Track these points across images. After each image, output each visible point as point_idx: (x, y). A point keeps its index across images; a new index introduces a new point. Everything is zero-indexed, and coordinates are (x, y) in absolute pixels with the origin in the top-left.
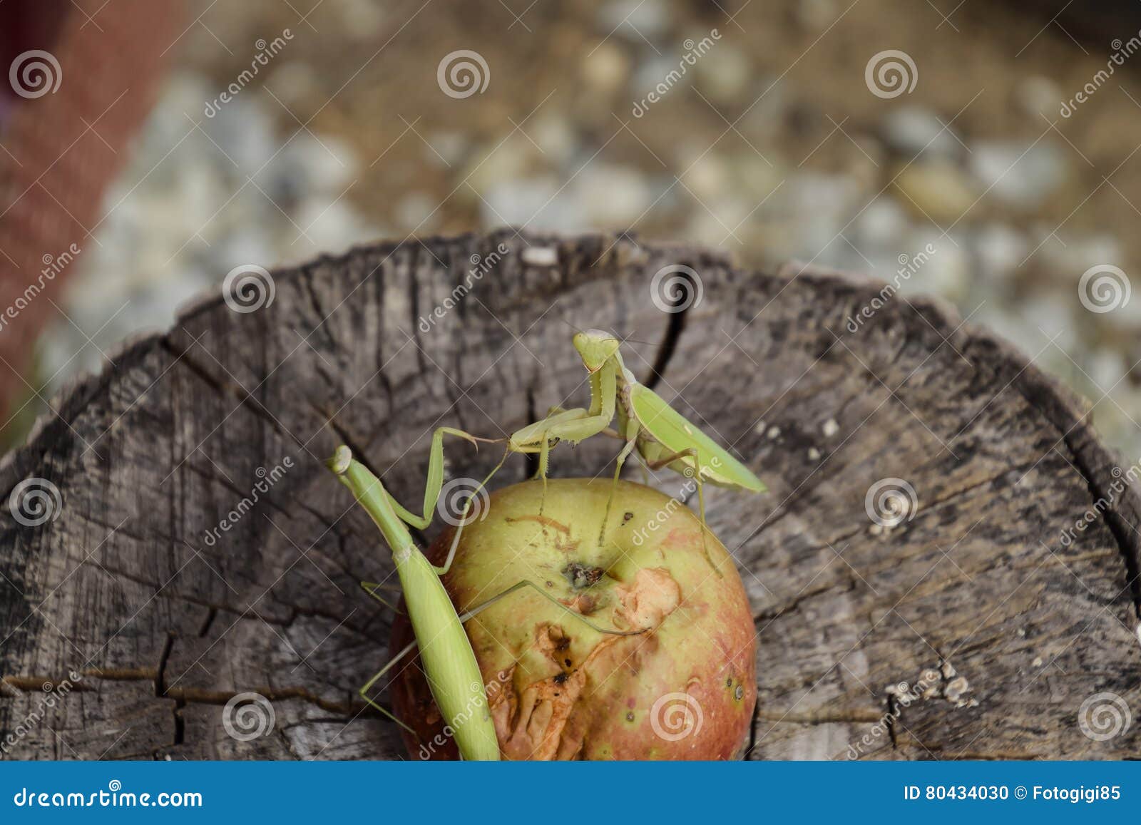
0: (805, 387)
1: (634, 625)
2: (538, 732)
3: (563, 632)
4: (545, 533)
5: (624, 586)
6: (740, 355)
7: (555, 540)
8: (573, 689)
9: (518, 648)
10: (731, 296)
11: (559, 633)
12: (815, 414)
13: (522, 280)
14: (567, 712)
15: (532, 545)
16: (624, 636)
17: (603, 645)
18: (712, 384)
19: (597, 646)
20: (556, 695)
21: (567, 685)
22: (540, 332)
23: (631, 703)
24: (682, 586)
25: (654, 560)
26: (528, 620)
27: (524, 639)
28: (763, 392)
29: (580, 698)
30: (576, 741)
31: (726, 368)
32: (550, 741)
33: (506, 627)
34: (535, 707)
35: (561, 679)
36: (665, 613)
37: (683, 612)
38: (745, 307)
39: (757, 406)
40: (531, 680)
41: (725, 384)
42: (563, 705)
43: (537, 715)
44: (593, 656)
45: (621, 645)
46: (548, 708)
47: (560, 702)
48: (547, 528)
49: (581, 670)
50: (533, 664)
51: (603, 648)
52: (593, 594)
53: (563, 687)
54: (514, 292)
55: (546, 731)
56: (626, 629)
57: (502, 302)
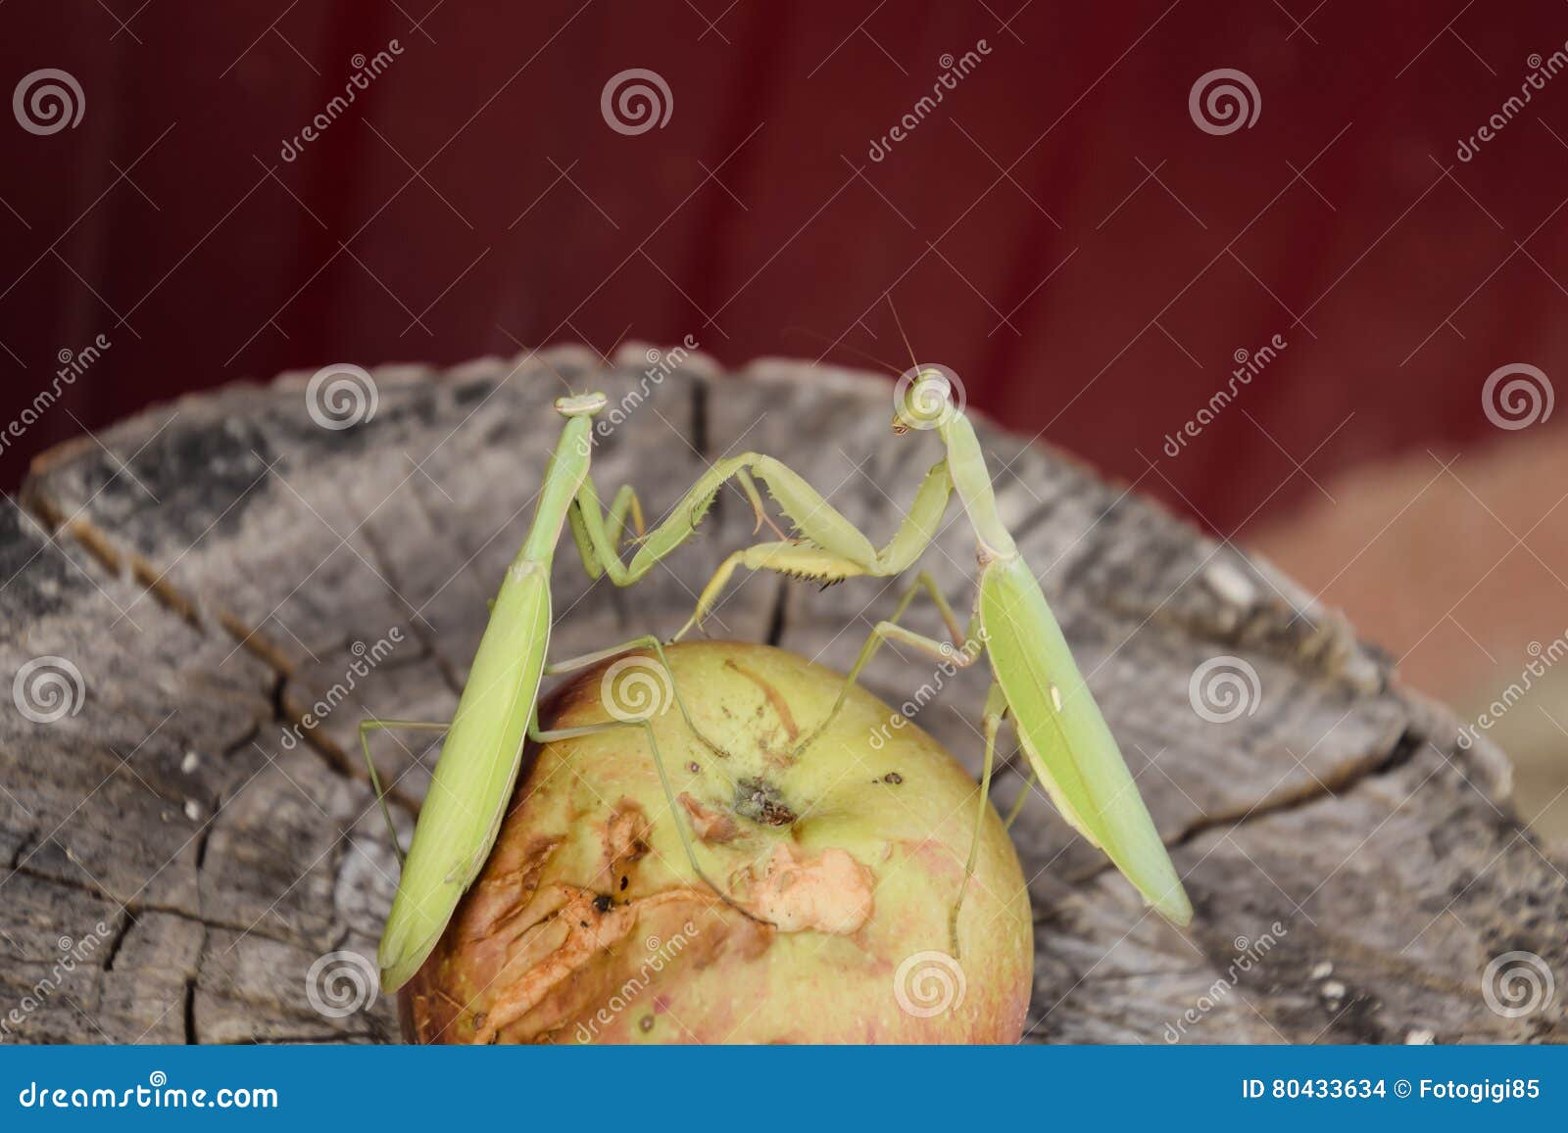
0: (1436, 973)
1: (756, 904)
2: (521, 957)
3: (649, 834)
4: (760, 711)
5: (796, 849)
6: (1385, 874)
7: (765, 734)
8: (607, 931)
9: (577, 815)
10: (1445, 808)
11: (643, 832)
12: (1415, 1012)
13: (1183, 596)
14: (580, 960)
15: (725, 710)
16: (728, 904)
17: (688, 894)
18: (1309, 878)
19: (676, 888)
20: (584, 924)
21: (606, 921)
22: (1145, 667)
23: (662, 1004)
24: (876, 915)
25: (870, 851)
26: (617, 783)
27: (594, 806)
28: (1371, 936)
29: (606, 952)
30: (560, 1009)
31: (1348, 876)
32: (529, 986)
33: (584, 772)
34: (545, 919)
35: (604, 904)
36: (818, 926)
37: (848, 948)
38: (1452, 832)
39: (1344, 945)
40: (564, 876)
41: (1326, 890)
42: (582, 947)
43: (537, 934)
44: (664, 897)
45: (713, 913)
46: (557, 933)
47: (580, 939)
48: (768, 710)
49: (634, 906)
50: (581, 851)
51: (685, 900)
52: (743, 826)
53: (599, 921)
54: (1160, 603)
55: (534, 966)
56: (739, 898)
57: (1130, 598)
